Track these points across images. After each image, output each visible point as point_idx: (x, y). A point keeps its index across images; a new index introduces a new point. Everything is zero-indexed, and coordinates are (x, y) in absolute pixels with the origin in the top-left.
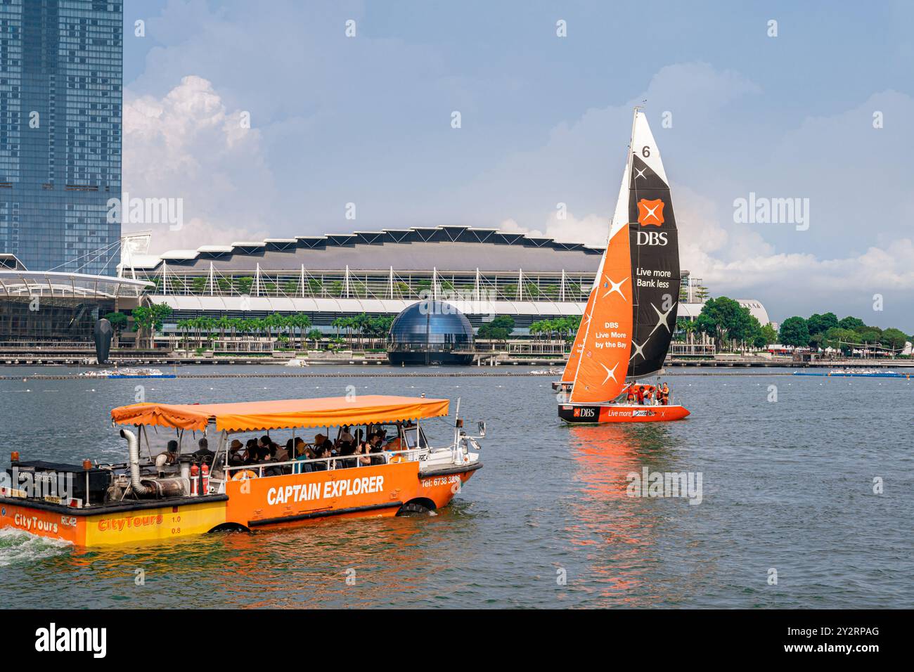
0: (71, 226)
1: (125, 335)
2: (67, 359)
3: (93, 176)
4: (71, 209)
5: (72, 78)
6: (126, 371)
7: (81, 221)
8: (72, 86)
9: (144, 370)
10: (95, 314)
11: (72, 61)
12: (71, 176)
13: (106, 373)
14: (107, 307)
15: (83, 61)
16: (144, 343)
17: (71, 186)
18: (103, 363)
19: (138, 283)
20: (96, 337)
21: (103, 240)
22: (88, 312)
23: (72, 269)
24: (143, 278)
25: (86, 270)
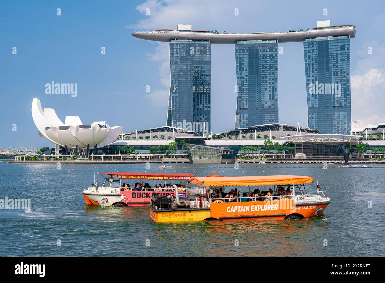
0: (334, 119)
1: (354, 154)
2: (335, 162)
3: (341, 103)
4: (334, 114)
5: (334, 73)
6: (355, 166)
7: (338, 117)
8: (334, 75)
9: (361, 165)
10: (343, 147)
11: (334, 67)
12: (334, 103)
13: (348, 166)
14: (347, 145)
15: (337, 67)
16: (360, 156)
17: (334, 107)
18: (347, 163)
19: (358, 137)
20: (344, 155)
21: (345, 123)
22: (341, 147)
23: (335, 133)
24: (359, 135)
25: (340, 133)
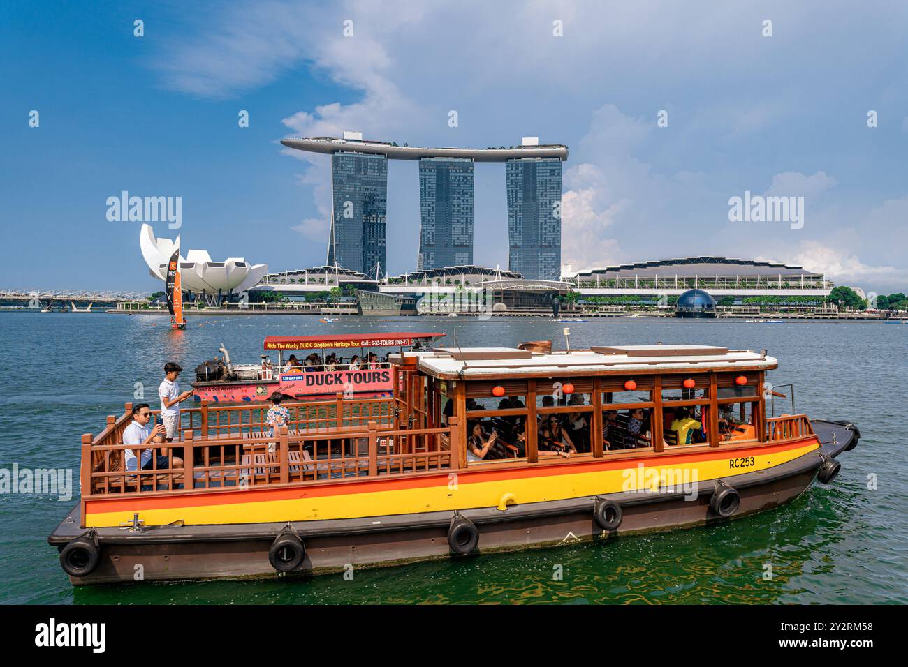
0: (541, 262)
1: (564, 304)
2: (541, 314)
3: (550, 241)
4: (541, 255)
5: (542, 203)
6: (567, 319)
7: (545, 259)
8: (542, 206)
9: (575, 319)
10: (551, 296)
11: (542, 196)
12: (541, 242)
13: (559, 320)
14: (556, 293)
15: (546, 196)
16: (571, 308)
17: (541, 246)
18: (556, 316)
19: (568, 284)
20: (553, 305)
21: (554, 267)
22: (548, 295)
23: (542, 278)
24: (570, 281)
25: (548, 279)
